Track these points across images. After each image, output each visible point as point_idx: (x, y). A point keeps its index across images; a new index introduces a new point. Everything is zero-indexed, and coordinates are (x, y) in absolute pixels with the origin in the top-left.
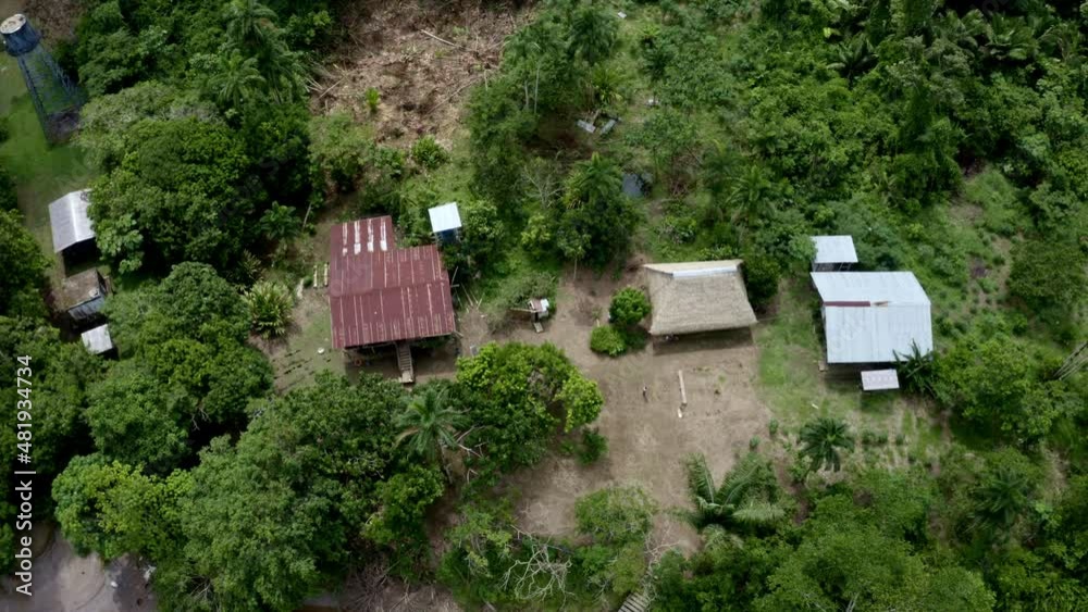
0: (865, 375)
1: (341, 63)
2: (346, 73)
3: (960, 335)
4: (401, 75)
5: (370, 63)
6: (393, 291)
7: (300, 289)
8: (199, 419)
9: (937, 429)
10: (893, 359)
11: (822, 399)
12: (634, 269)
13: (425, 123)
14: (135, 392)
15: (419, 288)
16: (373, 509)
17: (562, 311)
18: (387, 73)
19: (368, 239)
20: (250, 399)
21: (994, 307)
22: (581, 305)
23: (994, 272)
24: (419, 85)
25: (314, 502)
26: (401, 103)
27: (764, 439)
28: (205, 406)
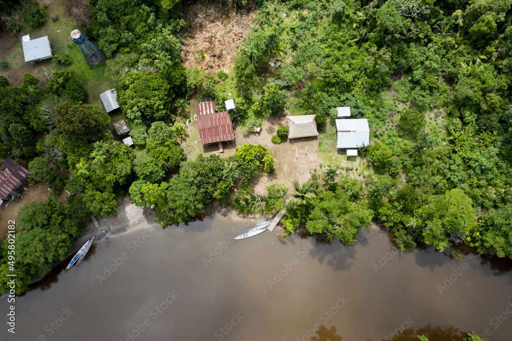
0: (348, 151)
1: (190, 37)
2: (192, 41)
3: (381, 137)
4: (210, 42)
5: (199, 36)
6: (216, 128)
7: (187, 122)
8: (167, 168)
9: (368, 166)
10: (356, 147)
11: (336, 156)
12: (285, 116)
13: (220, 62)
14: (150, 163)
15: (224, 126)
16: (216, 190)
17: (264, 129)
18: (206, 41)
19: (207, 108)
20: (180, 162)
21: (394, 128)
22: (269, 127)
23: (396, 116)
24: (217, 47)
25: (202, 190)
26: (212, 54)
27: (318, 168)
28: (169, 164)
